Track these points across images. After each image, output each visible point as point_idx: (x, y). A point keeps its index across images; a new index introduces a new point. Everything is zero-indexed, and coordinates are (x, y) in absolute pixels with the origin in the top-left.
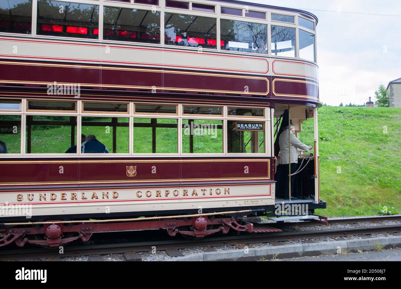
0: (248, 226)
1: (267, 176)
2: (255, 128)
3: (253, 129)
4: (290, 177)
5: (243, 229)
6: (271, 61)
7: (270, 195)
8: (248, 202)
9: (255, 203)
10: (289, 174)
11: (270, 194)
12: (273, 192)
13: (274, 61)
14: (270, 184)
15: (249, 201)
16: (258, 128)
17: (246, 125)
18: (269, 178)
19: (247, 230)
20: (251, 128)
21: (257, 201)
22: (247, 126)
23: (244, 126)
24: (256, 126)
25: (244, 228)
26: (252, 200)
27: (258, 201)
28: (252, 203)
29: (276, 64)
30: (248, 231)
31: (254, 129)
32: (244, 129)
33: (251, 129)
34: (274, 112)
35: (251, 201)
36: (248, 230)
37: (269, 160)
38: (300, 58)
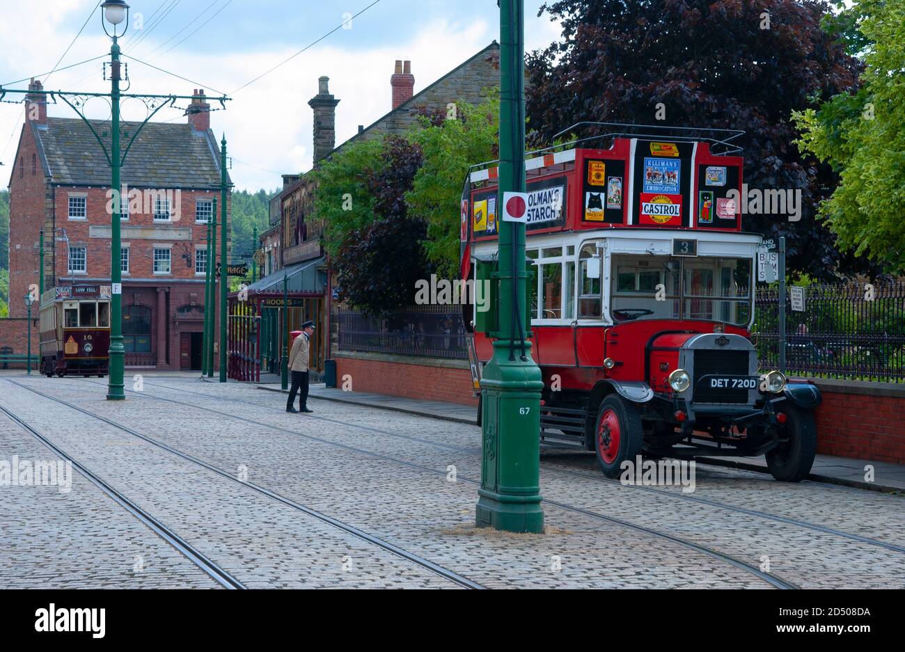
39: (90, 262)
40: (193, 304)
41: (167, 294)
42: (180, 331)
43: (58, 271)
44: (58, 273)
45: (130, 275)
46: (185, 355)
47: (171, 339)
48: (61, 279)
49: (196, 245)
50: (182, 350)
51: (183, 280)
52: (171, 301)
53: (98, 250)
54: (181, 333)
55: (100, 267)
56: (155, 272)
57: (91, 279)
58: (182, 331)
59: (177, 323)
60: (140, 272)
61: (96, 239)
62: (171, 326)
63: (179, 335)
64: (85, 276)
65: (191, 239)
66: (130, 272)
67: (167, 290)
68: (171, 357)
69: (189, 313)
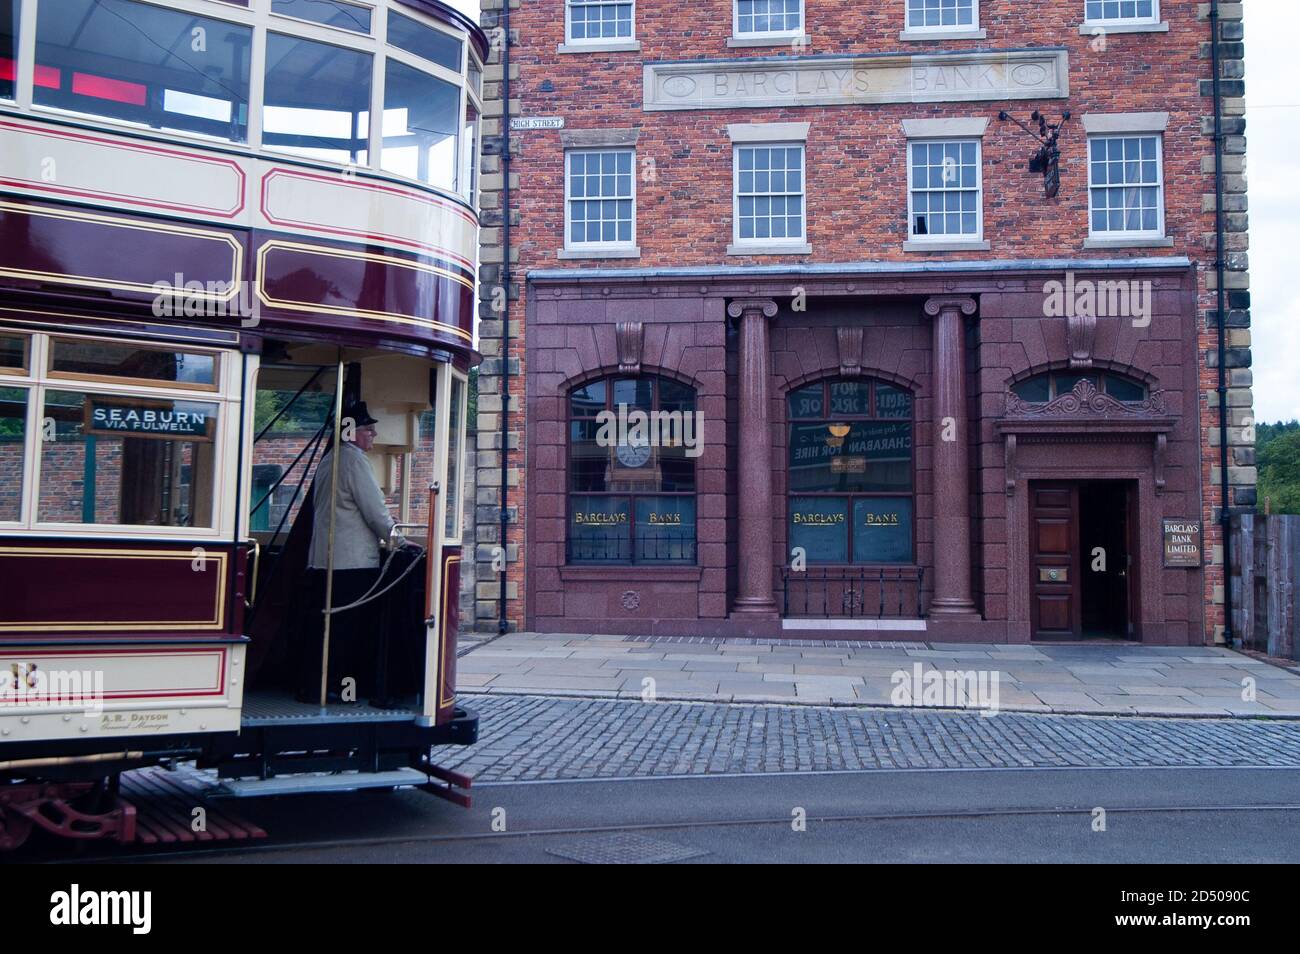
0: (115, 817)
1: (209, 616)
2: (173, 427)
3: (163, 432)
4: (327, 620)
5: (95, 829)
6: (255, 169)
7: (221, 693)
8: (118, 718)
9: (149, 722)
10: (324, 607)
11: (218, 690)
12: (234, 680)
13: (269, 174)
14: (224, 651)
15: (127, 716)
16: (185, 426)
17: (132, 415)
18: (220, 626)
19: (108, 833)
20: (156, 426)
21: (159, 718)
22: (136, 417)
23: (124, 419)
24: (179, 419)
25: (95, 826)
26: (139, 714)
27: (165, 717)
28: (137, 722)
29: (278, 183)
30: (114, 835)
31: (169, 432)
32: (123, 429)
33: (156, 432)
34: (260, 369)
35: (134, 718)
36: (114, 832)
37: (224, 555)
38: (382, 168)
39: (650, 205)
40: (1081, 359)
41: (970, 324)
42: (1026, 476)
43: (522, 243)
44: (524, 253)
45: (808, 249)
46: (1057, 574)
47: (989, 508)
48: (533, 273)
49: (1085, 118)
50: (1038, 558)
51: (1034, 263)
52: (985, 351)
53: (681, 155)
54: (1032, 483)
55: (688, 222)
56: (915, 240)
57: (652, 272)
58: (1036, 476)
59: (1012, 440)
60: (851, 236)
61: (672, 116)
62: (988, 454)
63: (1024, 491)
64: (629, 261)
65: (1066, 94)
66: (810, 238)
67: (969, 308)
68: (989, 586)
69: (1066, 399)
